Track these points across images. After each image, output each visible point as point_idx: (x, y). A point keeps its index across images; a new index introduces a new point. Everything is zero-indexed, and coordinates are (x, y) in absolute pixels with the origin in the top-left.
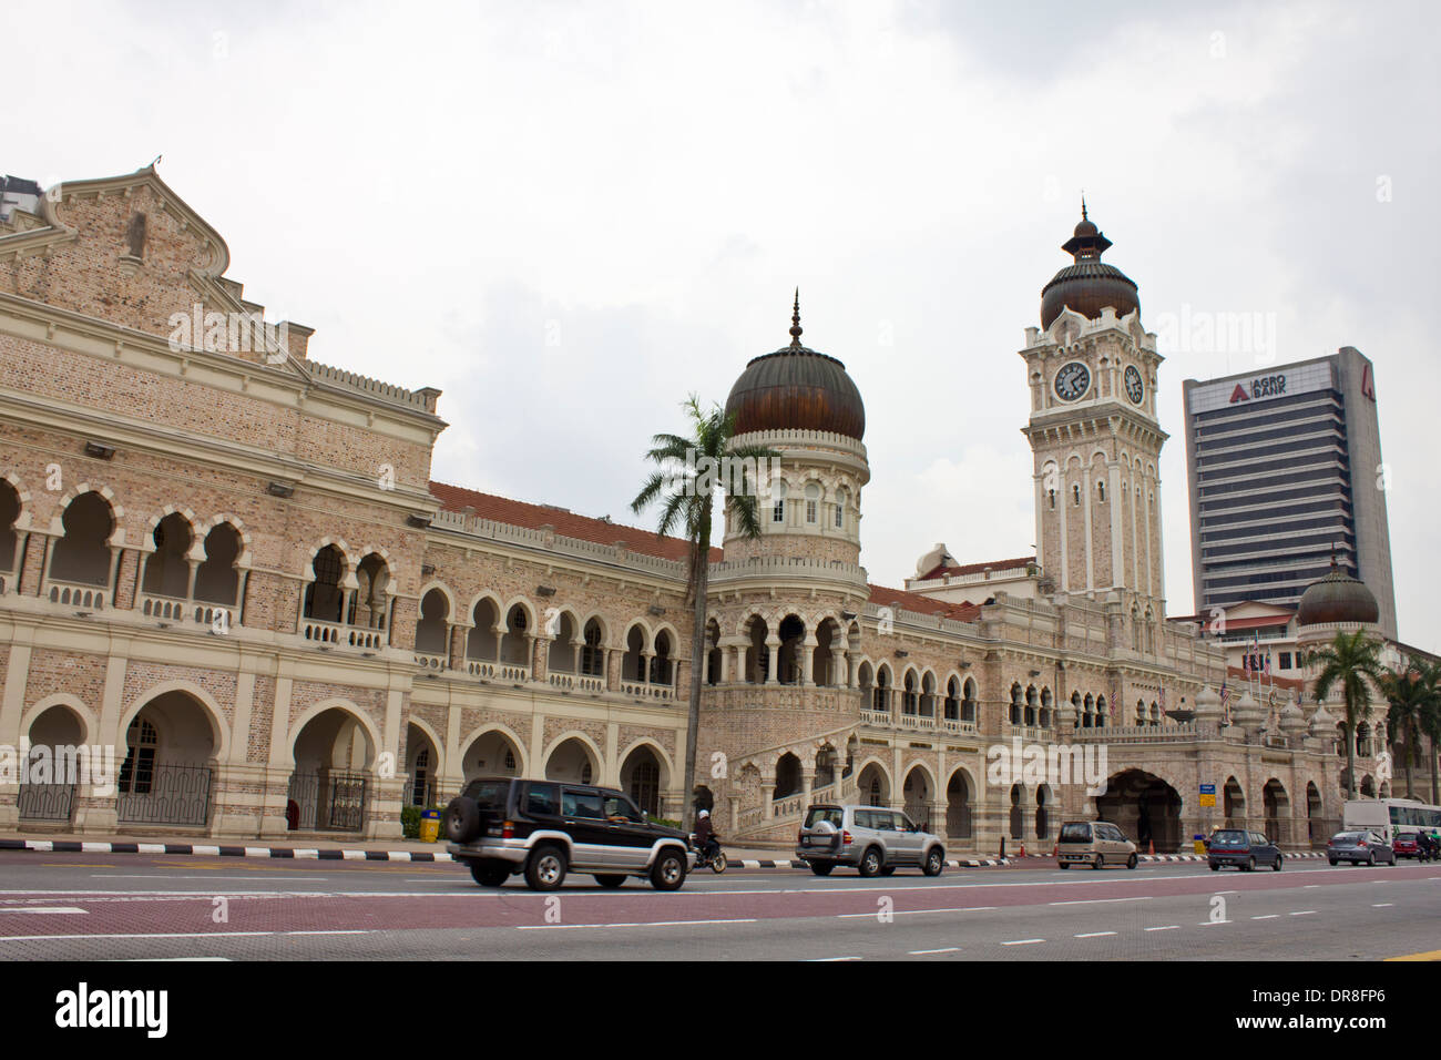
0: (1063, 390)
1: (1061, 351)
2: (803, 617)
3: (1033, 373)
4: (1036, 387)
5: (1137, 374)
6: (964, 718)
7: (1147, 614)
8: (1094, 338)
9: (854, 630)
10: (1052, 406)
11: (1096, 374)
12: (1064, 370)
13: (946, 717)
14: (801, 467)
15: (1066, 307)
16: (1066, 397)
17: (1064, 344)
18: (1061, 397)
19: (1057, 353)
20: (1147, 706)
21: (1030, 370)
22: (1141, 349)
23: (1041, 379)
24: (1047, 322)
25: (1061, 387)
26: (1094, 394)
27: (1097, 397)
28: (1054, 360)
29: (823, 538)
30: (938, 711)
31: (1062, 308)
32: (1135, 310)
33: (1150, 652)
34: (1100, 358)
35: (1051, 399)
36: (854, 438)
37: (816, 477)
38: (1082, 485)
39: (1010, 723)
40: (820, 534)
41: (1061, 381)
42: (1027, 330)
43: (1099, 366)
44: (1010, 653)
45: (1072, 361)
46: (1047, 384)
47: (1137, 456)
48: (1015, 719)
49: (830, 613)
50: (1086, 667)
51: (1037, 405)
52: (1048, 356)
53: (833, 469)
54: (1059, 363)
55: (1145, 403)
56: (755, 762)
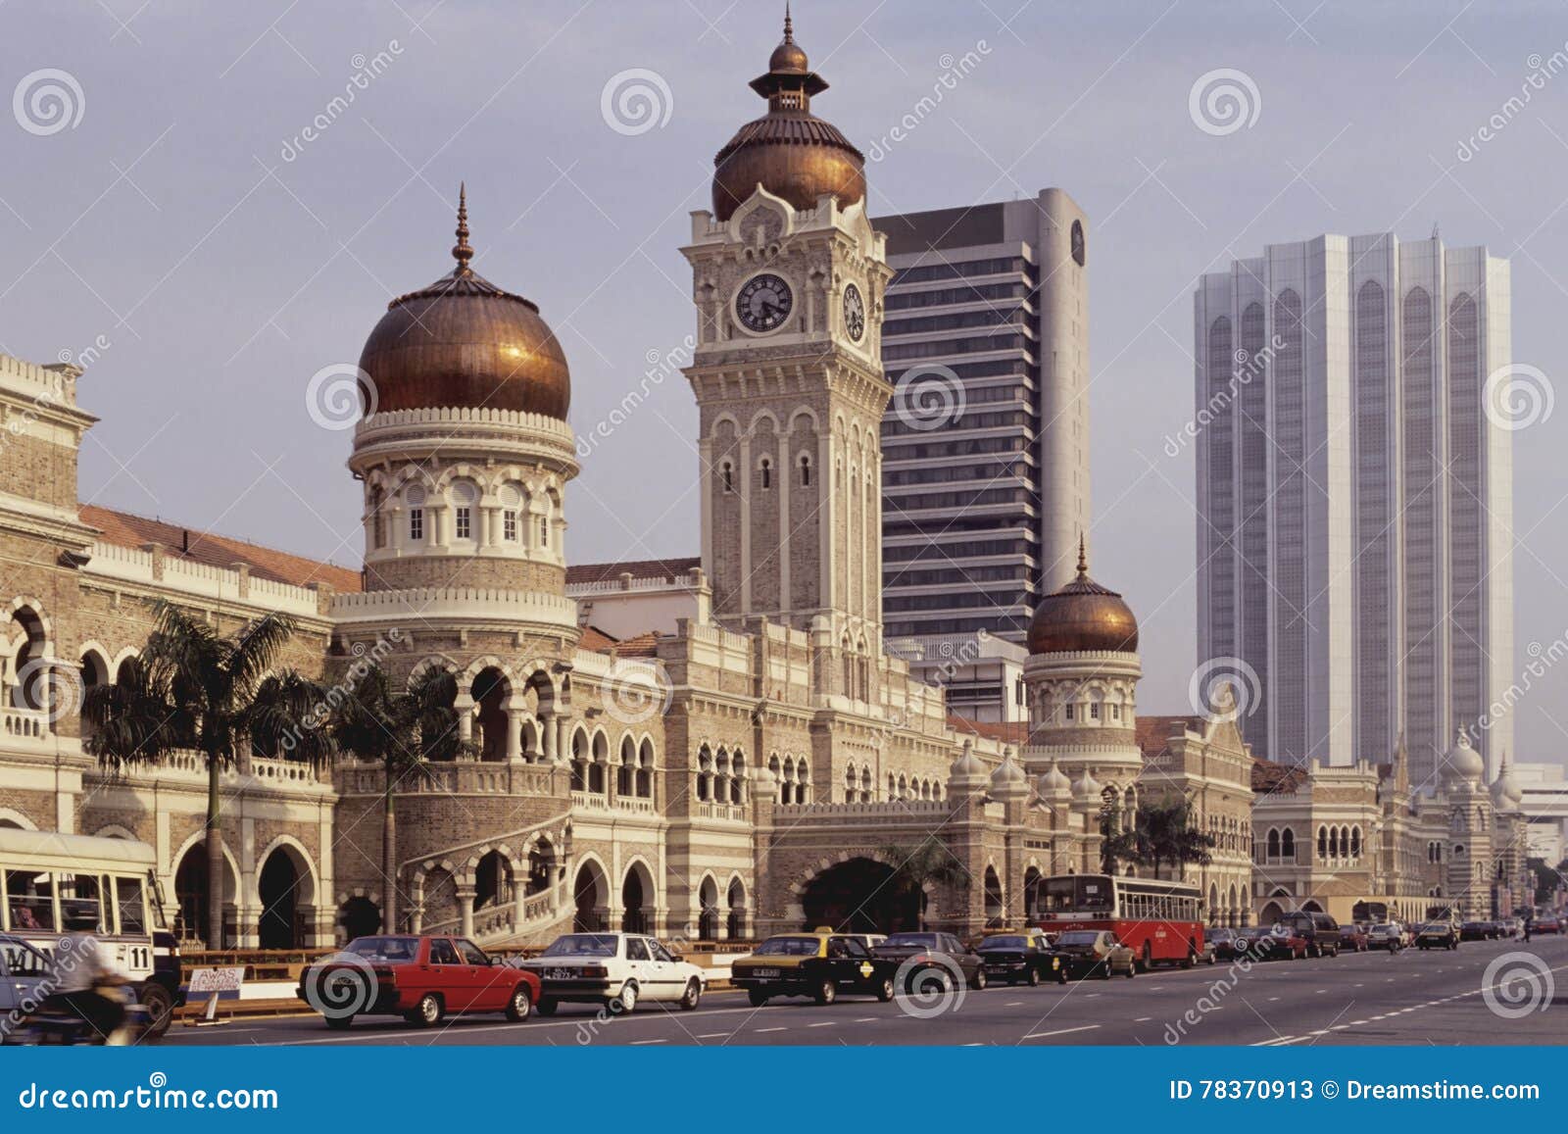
0: (749, 314)
1: (749, 254)
2: (507, 671)
3: (702, 283)
4: (708, 308)
5: (859, 297)
6: (640, 794)
7: (860, 646)
8: (803, 240)
9: (566, 686)
10: (731, 337)
11: (803, 294)
12: (752, 284)
13: (619, 793)
14: (498, 462)
15: (760, 186)
16: (753, 327)
17: (754, 245)
18: (746, 324)
19: (741, 257)
20: (859, 773)
21: (696, 278)
22: (867, 259)
23: (715, 295)
24: (725, 206)
25: (746, 310)
26: (798, 325)
27: (803, 330)
28: (735, 268)
29: (529, 562)
30: (610, 785)
31: (754, 188)
32: (862, 198)
33: (864, 698)
34: (812, 271)
35: (731, 328)
36: (556, 417)
37: (517, 478)
38: (776, 459)
39: (698, 799)
40: (525, 557)
41: (746, 300)
42: (693, 214)
43: (810, 284)
44: (701, 702)
45: (766, 272)
46: (726, 302)
47: (855, 421)
48: (703, 793)
49: (541, 665)
50: (789, 720)
51: (708, 333)
52: (726, 259)
53: (540, 466)
54: (743, 271)
55: (867, 340)
56: (447, 865)
